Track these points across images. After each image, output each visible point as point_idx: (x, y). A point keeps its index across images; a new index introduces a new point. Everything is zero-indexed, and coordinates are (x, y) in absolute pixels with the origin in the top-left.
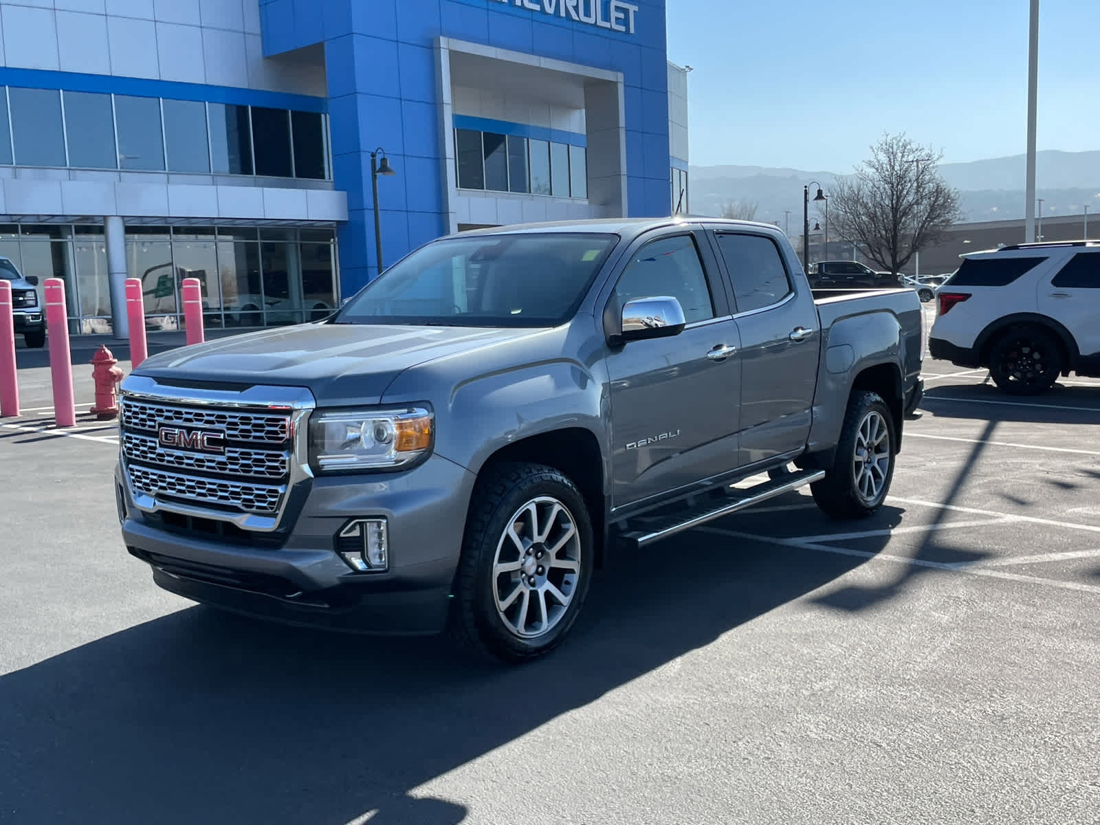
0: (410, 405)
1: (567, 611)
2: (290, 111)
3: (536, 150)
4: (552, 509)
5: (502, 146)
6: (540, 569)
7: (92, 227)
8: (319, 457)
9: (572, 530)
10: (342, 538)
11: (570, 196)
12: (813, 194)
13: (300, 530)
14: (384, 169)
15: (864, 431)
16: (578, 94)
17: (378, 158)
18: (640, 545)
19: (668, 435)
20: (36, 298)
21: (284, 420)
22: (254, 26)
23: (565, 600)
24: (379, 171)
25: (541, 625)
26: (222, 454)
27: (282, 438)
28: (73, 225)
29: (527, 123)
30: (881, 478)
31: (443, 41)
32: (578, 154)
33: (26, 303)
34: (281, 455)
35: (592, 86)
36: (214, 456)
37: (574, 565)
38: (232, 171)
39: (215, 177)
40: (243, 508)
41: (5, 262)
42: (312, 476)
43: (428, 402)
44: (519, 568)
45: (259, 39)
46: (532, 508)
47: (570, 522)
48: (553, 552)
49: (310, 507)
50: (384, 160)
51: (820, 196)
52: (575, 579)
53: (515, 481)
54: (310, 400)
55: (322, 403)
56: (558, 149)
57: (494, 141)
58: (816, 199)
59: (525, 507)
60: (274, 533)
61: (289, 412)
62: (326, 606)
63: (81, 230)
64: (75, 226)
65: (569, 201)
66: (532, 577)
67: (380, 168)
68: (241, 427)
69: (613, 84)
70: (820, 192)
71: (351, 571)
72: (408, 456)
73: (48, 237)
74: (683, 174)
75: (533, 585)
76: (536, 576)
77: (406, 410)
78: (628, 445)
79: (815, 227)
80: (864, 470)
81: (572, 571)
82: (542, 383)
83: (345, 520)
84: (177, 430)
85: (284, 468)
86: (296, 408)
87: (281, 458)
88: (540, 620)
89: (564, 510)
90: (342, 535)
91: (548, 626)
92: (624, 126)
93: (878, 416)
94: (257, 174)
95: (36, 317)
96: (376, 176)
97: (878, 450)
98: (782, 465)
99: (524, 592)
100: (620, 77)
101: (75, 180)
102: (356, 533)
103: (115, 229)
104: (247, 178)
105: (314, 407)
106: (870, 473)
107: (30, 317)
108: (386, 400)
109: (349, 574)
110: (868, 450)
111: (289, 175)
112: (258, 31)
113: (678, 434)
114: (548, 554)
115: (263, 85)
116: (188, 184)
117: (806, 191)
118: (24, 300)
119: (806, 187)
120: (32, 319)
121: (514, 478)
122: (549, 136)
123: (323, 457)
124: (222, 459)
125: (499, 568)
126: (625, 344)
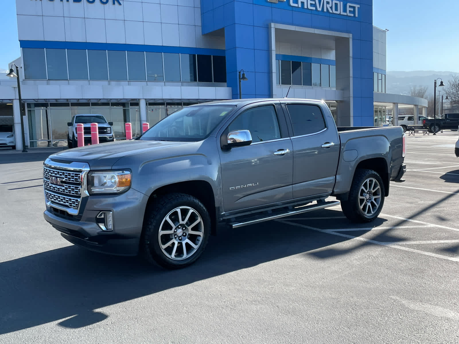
0: (123, 170)
1: (196, 251)
2: (212, 56)
3: (315, 67)
4: (188, 212)
5: (300, 68)
6: (184, 234)
7: (135, 103)
8: (92, 188)
9: (199, 220)
10: (98, 218)
11: (330, 86)
12: (438, 83)
13: (85, 215)
14: (244, 78)
15: (365, 185)
16: (333, 44)
17: (242, 73)
18: (233, 227)
19: (252, 185)
20: (111, 130)
21: (79, 174)
22: (199, 23)
23: (196, 247)
24: (242, 79)
25: (183, 256)
26: (63, 186)
27: (78, 181)
28: (129, 102)
29: (311, 57)
30: (376, 206)
31: (273, 25)
32: (333, 68)
33: (107, 132)
34: (78, 187)
35: (338, 40)
36: (62, 187)
37: (201, 234)
38: (191, 81)
39: (183, 83)
40: (69, 206)
41: (102, 117)
42: (89, 195)
43: (130, 169)
44: (173, 233)
45: (201, 27)
46: (178, 210)
47: (198, 217)
48: (190, 228)
49: (87, 206)
50: (243, 74)
51: (442, 84)
52: (201, 239)
53: (170, 200)
54: (88, 167)
55: (92, 169)
56: (325, 67)
57: (296, 65)
58: (440, 86)
59: (175, 209)
60: (77, 215)
61: (81, 171)
62: (97, 243)
63: (132, 104)
64: (130, 103)
65: (329, 89)
66: (181, 237)
67: (242, 78)
68: (75, 177)
69: (347, 39)
70: (442, 83)
71: (102, 231)
72: (122, 189)
73: (122, 107)
74: (383, 76)
75: (180, 240)
76: (182, 237)
77: (121, 172)
78: (230, 188)
79: (446, 98)
80: (366, 203)
81: (200, 236)
82: (186, 163)
83: (99, 211)
84: (54, 178)
85: (79, 192)
86: (83, 170)
87: (78, 188)
88: (183, 254)
89: (194, 211)
90: (98, 217)
91: (187, 256)
92: (352, 56)
93: (374, 180)
94: (199, 81)
95: (111, 137)
96: (240, 81)
97: (375, 194)
98: (322, 199)
99: (175, 242)
100: (351, 36)
101: (130, 85)
102: (103, 217)
103: (143, 104)
104: (195, 83)
105: (89, 170)
106: (369, 204)
107: (108, 138)
108: (114, 168)
109: (101, 232)
110: (369, 194)
111: (211, 81)
112: (200, 24)
113: (258, 184)
114: (188, 229)
115: (201, 46)
116: (170, 86)
117: (435, 82)
118: (106, 131)
119: (435, 80)
120: (109, 138)
121: (169, 198)
122: (321, 62)
123: (93, 188)
124: (63, 188)
125: (161, 233)
126: (231, 148)
